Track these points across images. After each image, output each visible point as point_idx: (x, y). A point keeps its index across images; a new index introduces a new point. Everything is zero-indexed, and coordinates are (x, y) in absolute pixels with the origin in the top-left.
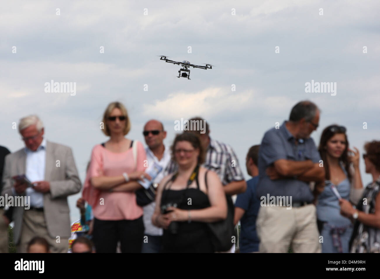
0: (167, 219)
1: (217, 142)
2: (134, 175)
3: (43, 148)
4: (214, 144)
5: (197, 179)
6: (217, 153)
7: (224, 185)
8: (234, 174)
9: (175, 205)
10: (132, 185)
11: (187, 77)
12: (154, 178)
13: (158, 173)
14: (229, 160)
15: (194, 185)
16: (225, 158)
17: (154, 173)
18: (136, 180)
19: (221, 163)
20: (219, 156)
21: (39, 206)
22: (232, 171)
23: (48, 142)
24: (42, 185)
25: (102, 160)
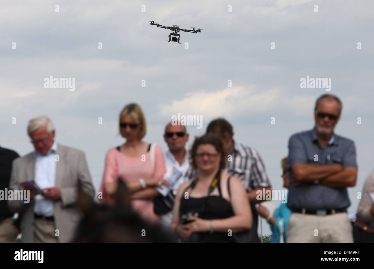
0: (187, 229)
1: (242, 145)
2: (151, 182)
3: (53, 152)
4: (238, 147)
5: (218, 185)
6: (242, 158)
7: (248, 191)
8: (259, 180)
9: (196, 215)
10: (149, 192)
11: (177, 41)
12: (173, 185)
13: (177, 179)
14: (254, 165)
15: (216, 193)
16: (250, 163)
17: (173, 179)
18: (153, 186)
19: (245, 168)
20: (244, 160)
21: (48, 215)
22: (258, 176)
23: (59, 146)
24: (52, 191)
25: (117, 165)
